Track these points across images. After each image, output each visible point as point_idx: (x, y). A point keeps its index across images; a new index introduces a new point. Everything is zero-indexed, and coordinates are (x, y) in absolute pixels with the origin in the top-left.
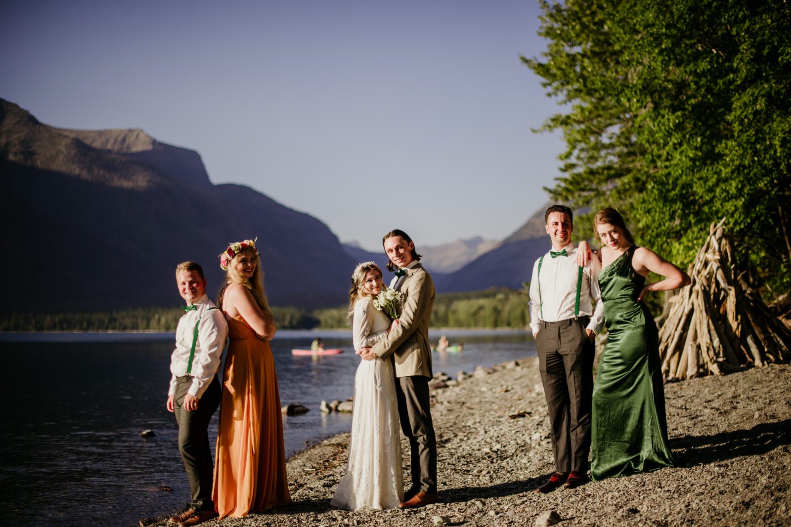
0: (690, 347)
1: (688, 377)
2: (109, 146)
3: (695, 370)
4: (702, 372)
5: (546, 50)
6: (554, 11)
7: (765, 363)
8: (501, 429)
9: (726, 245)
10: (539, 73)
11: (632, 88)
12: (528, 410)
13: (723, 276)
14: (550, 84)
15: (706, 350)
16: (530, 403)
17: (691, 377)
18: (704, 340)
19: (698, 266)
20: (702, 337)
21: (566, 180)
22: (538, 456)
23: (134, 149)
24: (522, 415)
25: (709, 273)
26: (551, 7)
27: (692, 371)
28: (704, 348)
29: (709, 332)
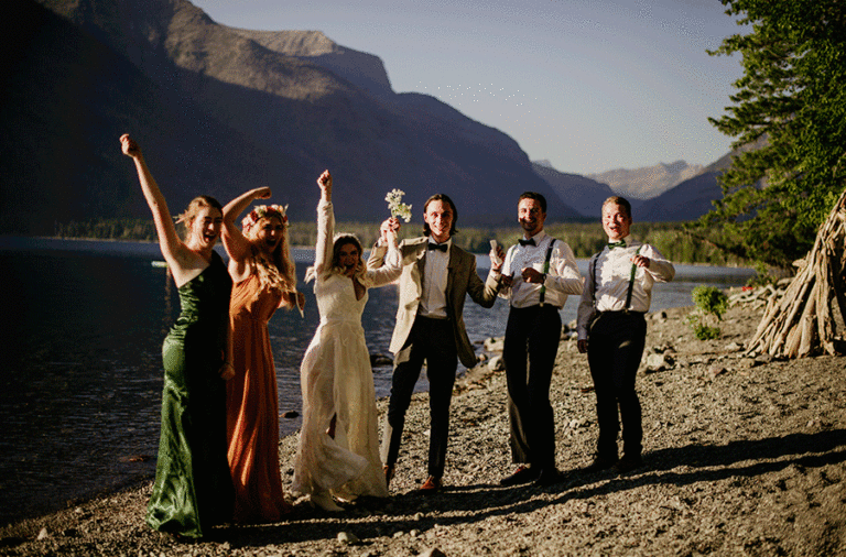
0: (805, 321)
1: (799, 356)
2: (286, 50)
3: (808, 347)
4: (816, 350)
15: (823, 325)
17: (803, 355)
18: (822, 314)
19: (828, 227)
20: (820, 310)
21: (737, 110)
23: (313, 53)
25: (838, 236)
27: (805, 348)
28: (821, 324)
29: (829, 305)
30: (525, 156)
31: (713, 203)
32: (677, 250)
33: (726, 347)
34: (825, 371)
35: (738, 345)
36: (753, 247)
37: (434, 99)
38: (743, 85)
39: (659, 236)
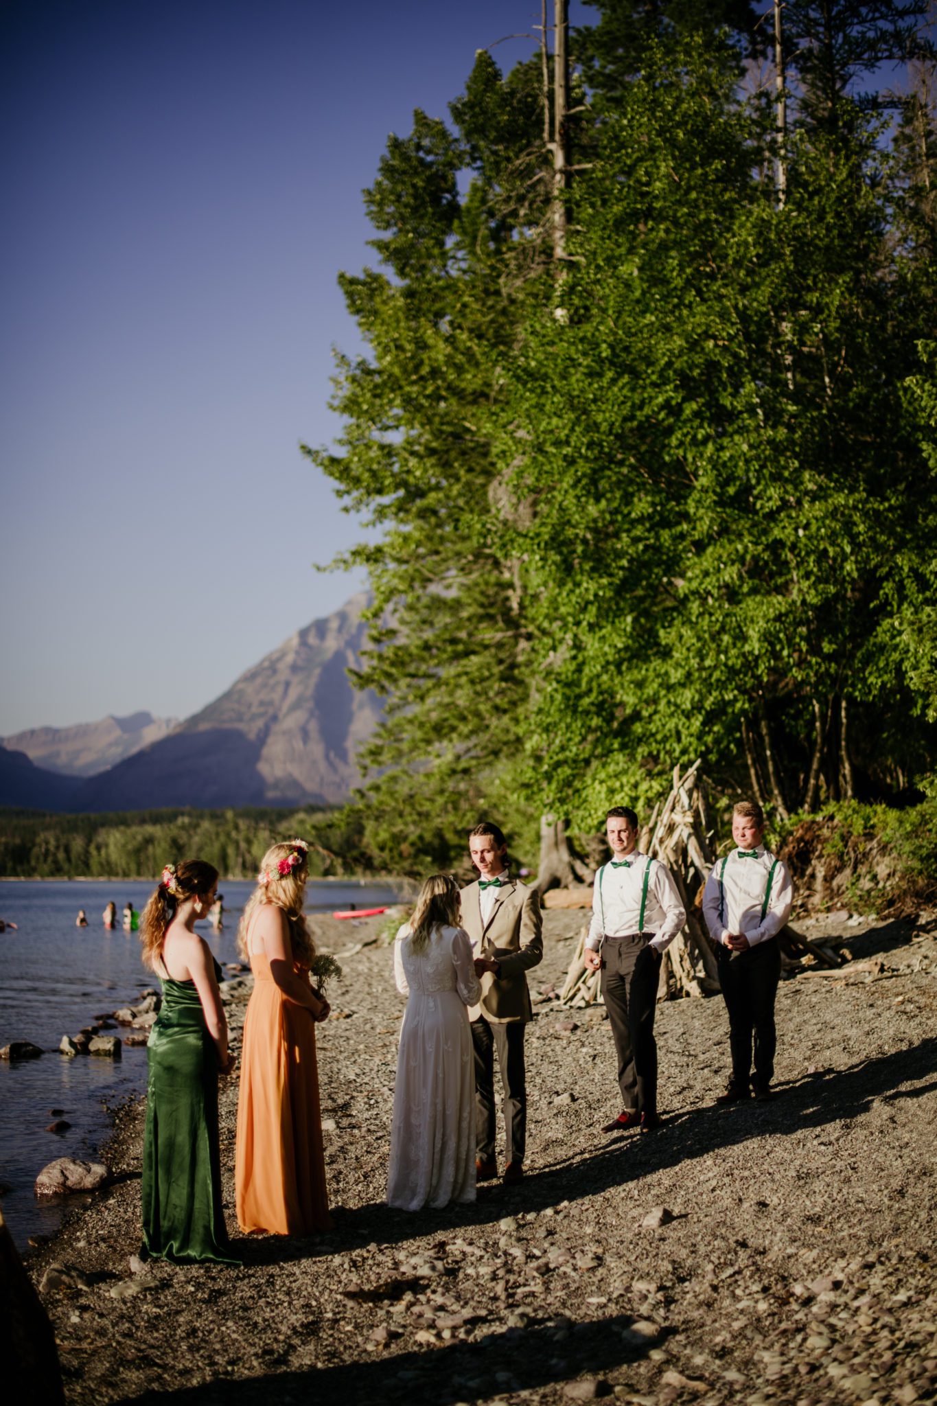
4: (673, 992)
5: (341, 435)
6: (358, 372)
9: (698, 800)
10: (332, 474)
11: (532, 539)
14: (348, 492)
21: (383, 658)
25: (675, 844)
26: (354, 365)
39: (118, 835)
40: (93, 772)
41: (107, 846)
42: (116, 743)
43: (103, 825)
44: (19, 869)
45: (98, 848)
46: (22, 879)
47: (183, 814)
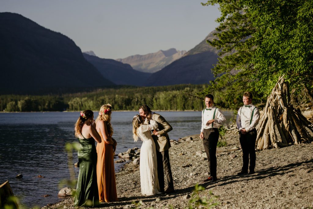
0: (265, 135)
1: (264, 149)
3: (267, 146)
4: (270, 147)
7: (299, 143)
8: (178, 172)
9: (285, 87)
12: (191, 164)
13: (282, 102)
15: (272, 137)
16: (193, 160)
17: (265, 149)
18: (271, 132)
19: (271, 97)
20: (271, 131)
22: (190, 182)
24: (188, 166)
25: (276, 101)
27: (266, 146)
28: (271, 136)
29: (274, 128)
30: (78, 49)
31: (210, 82)
32: (174, 103)
33: (232, 149)
34: (275, 153)
35: (237, 147)
36: (229, 102)
37: (20, 16)
38: (221, 21)
39: (163, 95)
40: (155, 71)
41: (159, 98)
42: (163, 60)
43: (158, 91)
44: (127, 107)
45: (156, 99)
46: (129, 111)
47: (187, 86)
